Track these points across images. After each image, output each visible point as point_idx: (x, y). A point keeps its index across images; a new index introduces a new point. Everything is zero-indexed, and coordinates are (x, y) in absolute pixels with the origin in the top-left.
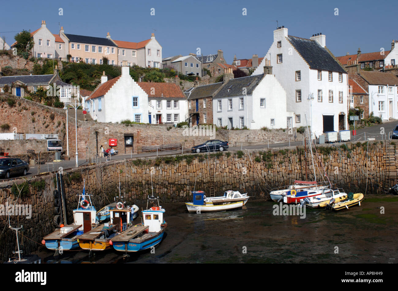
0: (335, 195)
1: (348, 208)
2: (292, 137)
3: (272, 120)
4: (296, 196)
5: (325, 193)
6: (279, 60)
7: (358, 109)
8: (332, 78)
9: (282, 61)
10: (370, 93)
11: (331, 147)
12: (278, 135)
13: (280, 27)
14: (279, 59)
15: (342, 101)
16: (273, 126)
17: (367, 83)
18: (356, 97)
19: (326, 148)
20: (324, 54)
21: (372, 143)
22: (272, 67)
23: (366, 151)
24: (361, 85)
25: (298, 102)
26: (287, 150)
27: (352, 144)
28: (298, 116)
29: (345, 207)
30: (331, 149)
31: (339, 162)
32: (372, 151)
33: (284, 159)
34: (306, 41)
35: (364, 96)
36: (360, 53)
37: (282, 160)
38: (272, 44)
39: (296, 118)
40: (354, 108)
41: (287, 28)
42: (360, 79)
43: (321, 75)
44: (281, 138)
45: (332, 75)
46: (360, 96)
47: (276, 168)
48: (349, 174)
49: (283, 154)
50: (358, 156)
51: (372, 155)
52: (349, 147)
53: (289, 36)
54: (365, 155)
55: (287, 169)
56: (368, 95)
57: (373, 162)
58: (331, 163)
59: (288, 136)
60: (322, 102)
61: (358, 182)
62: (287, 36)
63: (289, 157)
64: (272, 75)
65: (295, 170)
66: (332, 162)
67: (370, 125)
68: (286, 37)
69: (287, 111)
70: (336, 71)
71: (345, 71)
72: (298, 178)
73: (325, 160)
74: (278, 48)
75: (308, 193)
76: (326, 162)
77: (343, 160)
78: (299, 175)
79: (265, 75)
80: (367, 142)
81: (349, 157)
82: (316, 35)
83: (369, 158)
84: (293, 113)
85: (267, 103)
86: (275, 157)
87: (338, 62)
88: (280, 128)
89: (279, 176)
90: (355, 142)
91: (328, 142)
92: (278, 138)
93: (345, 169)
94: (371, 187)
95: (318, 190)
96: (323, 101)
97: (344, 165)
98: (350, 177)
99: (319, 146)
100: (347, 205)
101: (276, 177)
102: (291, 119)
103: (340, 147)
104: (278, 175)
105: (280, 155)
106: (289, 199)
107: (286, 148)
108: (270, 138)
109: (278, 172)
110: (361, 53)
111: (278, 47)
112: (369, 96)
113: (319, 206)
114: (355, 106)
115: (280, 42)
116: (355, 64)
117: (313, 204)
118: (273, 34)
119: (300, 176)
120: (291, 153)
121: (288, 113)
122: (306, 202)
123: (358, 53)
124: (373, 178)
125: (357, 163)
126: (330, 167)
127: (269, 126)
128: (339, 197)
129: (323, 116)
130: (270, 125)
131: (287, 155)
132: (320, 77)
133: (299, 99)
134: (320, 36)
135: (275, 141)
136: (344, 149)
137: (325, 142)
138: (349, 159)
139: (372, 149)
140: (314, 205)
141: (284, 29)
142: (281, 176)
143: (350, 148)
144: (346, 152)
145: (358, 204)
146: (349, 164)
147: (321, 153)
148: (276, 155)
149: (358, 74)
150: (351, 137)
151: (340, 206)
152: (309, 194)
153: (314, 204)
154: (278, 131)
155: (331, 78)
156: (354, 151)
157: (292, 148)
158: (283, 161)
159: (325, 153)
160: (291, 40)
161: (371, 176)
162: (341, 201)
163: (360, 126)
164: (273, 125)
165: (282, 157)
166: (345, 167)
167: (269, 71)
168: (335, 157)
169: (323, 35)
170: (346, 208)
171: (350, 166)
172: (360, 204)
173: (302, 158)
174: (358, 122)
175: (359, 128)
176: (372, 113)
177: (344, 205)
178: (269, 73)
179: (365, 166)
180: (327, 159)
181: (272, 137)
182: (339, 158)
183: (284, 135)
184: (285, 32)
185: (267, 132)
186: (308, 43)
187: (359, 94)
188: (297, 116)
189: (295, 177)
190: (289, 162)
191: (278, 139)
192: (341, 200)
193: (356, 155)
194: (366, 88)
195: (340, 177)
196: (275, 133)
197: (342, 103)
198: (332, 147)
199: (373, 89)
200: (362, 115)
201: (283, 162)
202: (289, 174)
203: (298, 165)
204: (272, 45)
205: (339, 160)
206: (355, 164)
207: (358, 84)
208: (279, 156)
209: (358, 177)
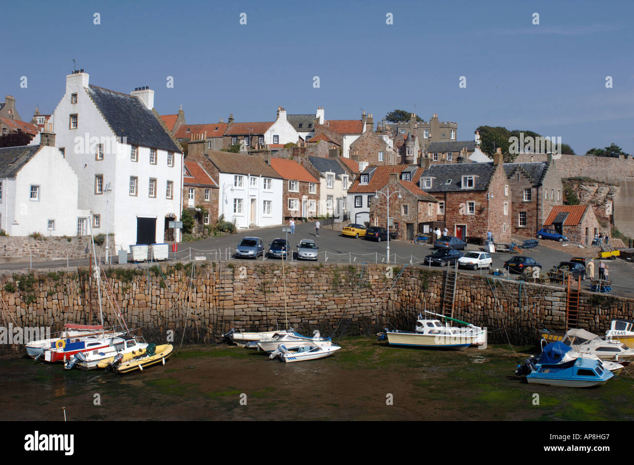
0: (128, 347)
1: (141, 369)
2: (82, 251)
3: (51, 222)
4: (65, 349)
5: (114, 345)
6: (72, 124)
7: (200, 209)
8: (156, 158)
9: (77, 126)
10: (221, 185)
11: (135, 269)
12: (59, 246)
13: (77, 70)
14: (73, 122)
15: (172, 196)
16: (52, 231)
17: (218, 170)
18: (199, 190)
19: (127, 272)
20: (150, 120)
21: (200, 265)
22: (55, 135)
23: (190, 277)
24: (208, 171)
25: (98, 194)
26: (62, 274)
27: (168, 265)
28: (97, 217)
29: (137, 368)
30: (135, 273)
31: (146, 293)
32: (200, 276)
33: (56, 287)
34: (123, 97)
35: (211, 189)
36: (232, 122)
37: (52, 290)
38: (63, 96)
39: (94, 220)
40: (194, 207)
41: (89, 74)
42: (207, 163)
43: (137, 153)
44: (63, 252)
45: (156, 155)
46: (205, 189)
47: (42, 302)
48: (161, 313)
49: (55, 280)
50: (177, 284)
51: (199, 284)
52: (164, 270)
53: (90, 86)
54: (188, 282)
55: (60, 304)
56: (218, 188)
57: (200, 295)
58: (134, 296)
59: (75, 249)
60: (136, 195)
61: (175, 325)
62: (87, 87)
63: (65, 285)
64: (53, 148)
65: (74, 305)
66: (135, 294)
67: (217, 235)
68: (85, 88)
69: (79, 208)
70: (163, 149)
71: (179, 150)
72: (78, 318)
73: (124, 290)
74: (72, 105)
75: (86, 344)
76: (126, 293)
77: (154, 291)
78: (81, 315)
79: (41, 146)
80: (192, 263)
81: (162, 285)
82: (140, 89)
83: (193, 288)
84: (88, 212)
85: (41, 192)
86: (41, 285)
87: (170, 135)
88: (62, 236)
89: (46, 315)
90: (174, 263)
91: (132, 262)
92: (58, 251)
93: (156, 304)
94: (195, 333)
95: (104, 340)
96: (138, 195)
97: (154, 298)
98: (163, 317)
99: (116, 267)
100: (142, 365)
101: (42, 318)
102: (85, 221)
103: (150, 270)
104: (44, 314)
105: (49, 280)
106: (54, 354)
107: (60, 269)
108: (43, 252)
109: (45, 309)
110: (235, 121)
111: (72, 103)
112: (220, 189)
113: (97, 365)
114: (196, 205)
115: (75, 95)
116: (202, 139)
117: (88, 364)
118: (66, 82)
119: (82, 317)
120: (68, 277)
121: (79, 211)
122: (79, 359)
123: (230, 122)
124: (199, 319)
125: (175, 295)
126: (133, 302)
127: (45, 232)
128: (131, 351)
129: (138, 218)
130: (47, 229)
131: (62, 281)
132: (135, 156)
133: (99, 189)
134: (146, 91)
135: (53, 256)
136: (156, 273)
137: (128, 262)
138: (162, 290)
139: (198, 274)
140: (90, 365)
141: (83, 74)
142: (50, 315)
143: (165, 272)
144: (158, 278)
145: (162, 361)
146: (162, 296)
147: (118, 278)
148: (43, 281)
149: (206, 155)
150: (169, 254)
151: (129, 367)
152: (88, 346)
153: (90, 363)
154: (59, 240)
155: (154, 158)
156: (171, 277)
157: (70, 269)
158: (55, 291)
159: (125, 279)
160: (94, 93)
161: (196, 315)
162: (134, 358)
163: (200, 236)
164: (50, 230)
165: (54, 283)
166: (157, 302)
167: (48, 140)
168: (141, 286)
169: (150, 91)
170: (139, 369)
171: (164, 300)
172: (164, 363)
173: (87, 287)
174: (199, 230)
175: (199, 238)
176: (223, 217)
177: (136, 364)
178: (48, 145)
179: (188, 301)
180: (127, 288)
181: (47, 251)
182: (147, 288)
183: (69, 247)
184: (85, 79)
185: (40, 241)
186: (124, 100)
187: (203, 186)
188: (95, 216)
189: (74, 318)
190: (65, 292)
191: (59, 253)
192: (134, 355)
193: (174, 283)
194: (215, 178)
195: (147, 317)
196: (53, 244)
197: (172, 198)
198: (137, 269)
199: (226, 180)
200: (207, 219)
201: (55, 293)
202: (63, 313)
203: (79, 298)
204: (63, 99)
205: (146, 291)
206: (172, 298)
207: (204, 170)
208: (47, 282)
209: (176, 317)
